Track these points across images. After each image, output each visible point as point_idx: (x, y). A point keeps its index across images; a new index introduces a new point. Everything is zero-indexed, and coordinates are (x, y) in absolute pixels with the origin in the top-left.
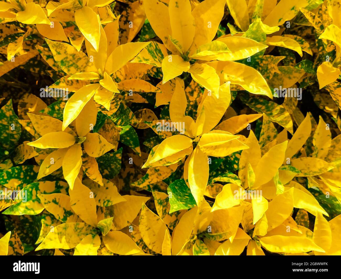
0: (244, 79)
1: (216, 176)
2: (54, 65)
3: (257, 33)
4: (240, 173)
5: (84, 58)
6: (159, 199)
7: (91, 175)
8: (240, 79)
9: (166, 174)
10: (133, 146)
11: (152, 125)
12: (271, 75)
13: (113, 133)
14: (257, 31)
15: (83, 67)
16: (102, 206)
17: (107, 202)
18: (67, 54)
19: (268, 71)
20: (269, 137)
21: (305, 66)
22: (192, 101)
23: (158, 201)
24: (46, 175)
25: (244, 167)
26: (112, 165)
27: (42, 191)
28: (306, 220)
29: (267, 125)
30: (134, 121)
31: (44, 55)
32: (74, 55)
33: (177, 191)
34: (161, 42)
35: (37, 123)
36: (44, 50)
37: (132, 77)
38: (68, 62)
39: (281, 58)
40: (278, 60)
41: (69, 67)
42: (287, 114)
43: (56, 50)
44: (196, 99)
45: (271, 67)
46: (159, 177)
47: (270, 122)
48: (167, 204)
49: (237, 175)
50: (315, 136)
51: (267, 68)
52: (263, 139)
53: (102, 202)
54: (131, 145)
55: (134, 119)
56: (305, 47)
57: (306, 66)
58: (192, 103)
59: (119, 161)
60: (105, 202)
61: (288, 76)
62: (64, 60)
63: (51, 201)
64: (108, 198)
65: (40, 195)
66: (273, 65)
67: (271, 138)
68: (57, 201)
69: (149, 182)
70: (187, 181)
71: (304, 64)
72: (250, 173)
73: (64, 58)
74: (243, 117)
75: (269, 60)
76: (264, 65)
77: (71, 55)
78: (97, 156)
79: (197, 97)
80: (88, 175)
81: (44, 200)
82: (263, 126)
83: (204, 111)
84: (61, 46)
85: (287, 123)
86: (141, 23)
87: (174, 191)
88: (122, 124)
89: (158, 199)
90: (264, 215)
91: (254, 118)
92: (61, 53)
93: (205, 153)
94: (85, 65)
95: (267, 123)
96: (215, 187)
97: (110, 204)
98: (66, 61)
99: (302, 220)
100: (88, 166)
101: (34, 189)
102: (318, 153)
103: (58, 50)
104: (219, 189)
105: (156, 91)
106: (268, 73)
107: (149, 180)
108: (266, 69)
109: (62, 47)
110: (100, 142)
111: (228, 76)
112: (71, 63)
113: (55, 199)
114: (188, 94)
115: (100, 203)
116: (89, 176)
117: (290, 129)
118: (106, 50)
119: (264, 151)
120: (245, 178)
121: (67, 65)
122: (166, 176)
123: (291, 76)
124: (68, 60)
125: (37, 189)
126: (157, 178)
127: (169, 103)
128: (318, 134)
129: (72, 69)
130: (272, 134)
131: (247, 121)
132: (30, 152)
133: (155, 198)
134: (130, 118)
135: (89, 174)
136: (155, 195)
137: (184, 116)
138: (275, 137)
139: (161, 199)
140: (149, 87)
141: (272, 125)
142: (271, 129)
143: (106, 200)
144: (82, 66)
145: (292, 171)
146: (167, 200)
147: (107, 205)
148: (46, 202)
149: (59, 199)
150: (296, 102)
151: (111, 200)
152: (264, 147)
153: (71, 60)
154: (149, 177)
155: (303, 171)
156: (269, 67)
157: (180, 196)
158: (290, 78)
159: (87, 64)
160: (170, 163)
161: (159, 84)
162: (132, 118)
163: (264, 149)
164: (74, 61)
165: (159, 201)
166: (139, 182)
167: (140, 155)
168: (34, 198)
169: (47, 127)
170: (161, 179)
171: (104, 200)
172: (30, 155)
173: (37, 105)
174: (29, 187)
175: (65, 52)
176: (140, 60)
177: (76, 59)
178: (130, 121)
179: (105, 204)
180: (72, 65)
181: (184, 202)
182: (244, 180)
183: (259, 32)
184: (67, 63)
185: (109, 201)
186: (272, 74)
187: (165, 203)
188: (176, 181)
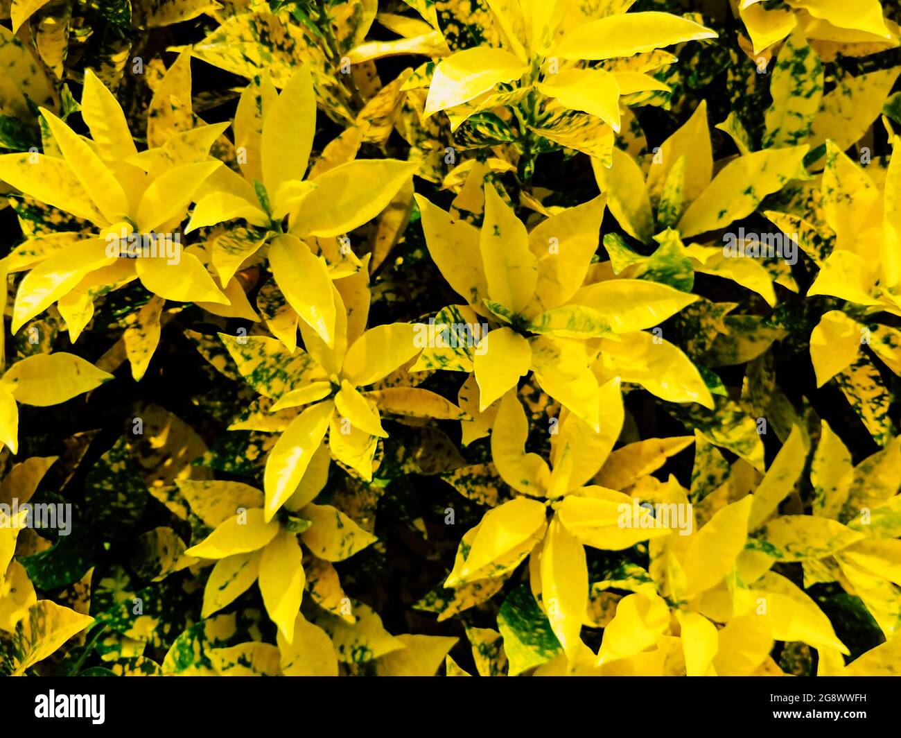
0: (649, 366)
1: (601, 579)
2: (227, 368)
3: (673, 260)
4: (653, 566)
5: (300, 358)
6: (483, 644)
7: (325, 598)
8: (641, 366)
9: (492, 584)
10: (407, 517)
11: (454, 478)
12: (707, 341)
13: (365, 499)
14: (672, 255)
15: (297, 373)
16: (350, 661)
17: (359, 652)
18: (265, 355)
19: (701, 333)
20: (711, 479)
21: (784, 316)
22: (537, 413)
23: (479, 648)
24: (220, 606)
25: (660, 554)
26: (363, 565)
27: (211, 638)
28: (805, 656)
29: (706, 455)
30: (410, 469)
31: (204, 349)
32: (278, 357)
33: (517, 620)
34: (464, 302)
35: (197, 498)
36: (204, 338)
37: (402, 378)
38: (267, 371)
39: (727, 306)
40: (722, 310)
41: (268, 380)
42: (749, 424)
43: (242, 354)
44: (545, 408)
45: (707, 325)
46: (477, 592)
47: (712, 446)
48: (498, 651)
49: (646, 567)
50: (816, 465)
51: (699, 324)
52: (699, 484)
53: (348, 652)
54: (403, 515)
55: (408, 464)
56: (782, 272)
57: (788, 314)
58: (535, 417)
59: (380, 557)
60: (354, 653)
61: (747, 334)
62: (259, 370)
63: (235, 661)
64: (362, 642)
65: (210, 651)
66: (710, 321)
67: (718, 480)
68: (248, 659)
69: (458, 608)
70: (540, 597)
71: (782, 311)
72: (674, 571)
73: (259, 366)
74: (651, 444)
75: (702, 308)
76: (692, 317)
77: (272, 356)
78: (336, 559)
79: (548, 405)
80: (317, 600)
81: (220, 661)
82: (697, 459)
83: (569, 452)
84: (251, 343)
85: (750, 444)
86: (402, 224)
87: (512, 620)
88: (384, 474)
89: (479, 643)
90: (709, 666)
91: (676, 445)
92: (252, 356)
93: (576, 537)
94: (302, 368)
95: (705, 450)
96: (599, 600)
97: (368, 657)
98: (263, 370)
99: (797, 657)
100: (314, 576)
101: (196, 638)
102: (825, 498)
103: (246, 352)
104: (607, 602)
105: (461, 415)
106: (700, 337)
107: (457, 602)
108: (694, 326)
109: (253, 345)
110: (340, 525)
111: (613, 359)
112: (272, 371)
113: (244, 655)
114: (527, 400)
115: (345, 654)
116: (320, 602)
117: (758, 461)
118: (345, 332)
119: (701, 511)
120: (664, 575)
121: (265, 378)
122: (493, 590)
123: (755, 335)
124: (267, 366)
125: (202, 638)
126: (474, 594)
127: (490, 431)
128: (822, 460)
129: (277, 384)
130: (719, 472)
131: (662, 451)
132: (175, 554)
133: (473, 643)
134: (400, 460)
135: (319, 596)
136: (473, 637)
137: (523, 454)
138: (726, 476)
139: (486, 643)
140: (444, 406)
141: (717, 454)
142: (714, 461)
143: (356, 647)
144: (295, 372)
145: (768, 551)
146: (499, 642)
147: (361, 658)
148: (226, 664)
149: (252, 655)
150: (770, 383)
151: (369, 647)
152: (702, 502)
153: (272, 366)
154: (457, 595)
155: (791, 548)
156: (703, 324)
157: (526, 630)
158: (752, 339)
159: (305, 366)
160: (504, 568)
161: (462, 388)
162: (404, 462)
163: (702, 506)
164: (279, 366)
165: (482, 648)
166: (427, 600)
167: (425, 537)
168: (197, 658)
169: (217, 501)
170: (482, 599)
171: (352, 647)
172: (176, 560)
173: (171, 431)
174: (187, 637)
175: (262, 353)
176: (427, 362)
177: (283, 361)
178: (402, 468)
179: (357, 657)
180: (274, 375)
181: (535, 644)
182: (661, 581)
183: (676, 257)
184: (265, 374)
185: (364, 649)
186: (710, 340)
187: (495, 650)
188: (512, 593)
